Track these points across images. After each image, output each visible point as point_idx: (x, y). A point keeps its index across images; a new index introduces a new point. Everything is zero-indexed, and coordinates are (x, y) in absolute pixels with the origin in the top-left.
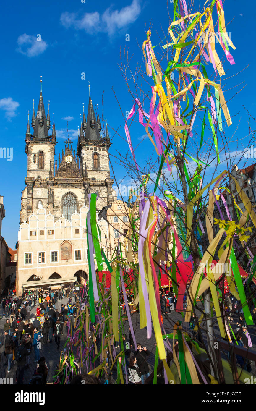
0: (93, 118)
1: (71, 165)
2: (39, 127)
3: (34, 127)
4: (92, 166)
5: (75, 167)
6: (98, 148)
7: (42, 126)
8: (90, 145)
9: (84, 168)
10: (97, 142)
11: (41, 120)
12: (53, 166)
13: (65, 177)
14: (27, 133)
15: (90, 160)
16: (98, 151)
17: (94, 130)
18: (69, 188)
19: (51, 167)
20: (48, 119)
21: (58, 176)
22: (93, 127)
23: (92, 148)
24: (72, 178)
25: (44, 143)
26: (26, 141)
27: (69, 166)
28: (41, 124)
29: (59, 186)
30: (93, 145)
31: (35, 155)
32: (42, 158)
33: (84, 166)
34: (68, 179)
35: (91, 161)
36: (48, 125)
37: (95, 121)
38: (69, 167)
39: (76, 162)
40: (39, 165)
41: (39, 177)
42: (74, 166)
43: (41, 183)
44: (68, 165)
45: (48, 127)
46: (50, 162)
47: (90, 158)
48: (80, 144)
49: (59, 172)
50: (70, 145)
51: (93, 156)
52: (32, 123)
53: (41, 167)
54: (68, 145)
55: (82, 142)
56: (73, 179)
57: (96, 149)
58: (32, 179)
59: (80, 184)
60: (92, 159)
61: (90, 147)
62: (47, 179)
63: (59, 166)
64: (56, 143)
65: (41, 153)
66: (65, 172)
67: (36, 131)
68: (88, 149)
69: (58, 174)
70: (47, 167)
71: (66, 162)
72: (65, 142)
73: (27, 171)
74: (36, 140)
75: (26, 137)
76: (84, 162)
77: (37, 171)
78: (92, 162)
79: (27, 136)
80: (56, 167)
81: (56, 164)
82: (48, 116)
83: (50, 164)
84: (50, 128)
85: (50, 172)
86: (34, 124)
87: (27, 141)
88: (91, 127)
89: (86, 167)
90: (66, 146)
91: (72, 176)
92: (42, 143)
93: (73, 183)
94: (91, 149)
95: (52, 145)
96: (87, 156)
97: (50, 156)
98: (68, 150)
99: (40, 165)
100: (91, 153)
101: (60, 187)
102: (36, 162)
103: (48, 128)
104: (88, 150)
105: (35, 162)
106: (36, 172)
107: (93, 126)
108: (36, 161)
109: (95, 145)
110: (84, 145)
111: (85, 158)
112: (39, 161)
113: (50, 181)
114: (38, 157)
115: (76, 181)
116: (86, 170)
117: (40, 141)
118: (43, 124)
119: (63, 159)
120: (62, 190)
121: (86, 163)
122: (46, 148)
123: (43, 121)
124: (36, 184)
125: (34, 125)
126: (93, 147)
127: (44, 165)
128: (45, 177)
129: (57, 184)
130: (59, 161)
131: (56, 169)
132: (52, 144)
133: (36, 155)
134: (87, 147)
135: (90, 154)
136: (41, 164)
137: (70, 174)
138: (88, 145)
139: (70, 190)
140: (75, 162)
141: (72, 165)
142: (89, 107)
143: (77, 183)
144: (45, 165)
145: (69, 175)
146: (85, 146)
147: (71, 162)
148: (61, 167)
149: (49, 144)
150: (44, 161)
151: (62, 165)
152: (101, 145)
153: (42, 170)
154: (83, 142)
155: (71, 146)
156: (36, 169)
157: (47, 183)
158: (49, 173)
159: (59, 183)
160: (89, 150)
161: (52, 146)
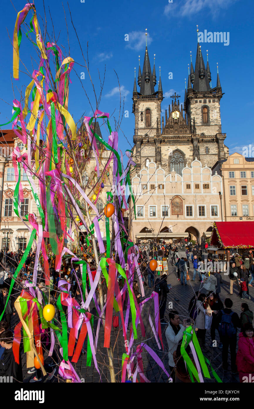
0: (202, 66)
1: (178, 121)
2: (146, 84)
3: (140, 84)
4: (201, 121)
5: (183, 123)
6: (207, 100)
7: (148, 82)
8: (199, 98)
9: (192, 123)
10: (206, 94)
11: (147, 76)
12: (159, 123)
13: (172, 133)
14: (134, 91)
15: (199, 114)
16: (207, 104)
17: (204, 80)
18: (176, 145)
19: (158, 124)
20: (154, 74)
21: (165, 133)
22: (202, 77)
23: (201, 101)
24: (179, 135)
25: (151, 100)
26: (133, 99)
27: (176, 122)
28: (147, 80)
29: (166, 143)
30: (202, 98)
31: (142, 113)
32: (149, 116)
33: (192, 122)
34: (175, 135)
35: (200, 115)
36: (154, 81)
37: (204, 69)
38: (176, 123)
39: (184, 118)
40: (146, 123)
41: (146, 135)
42: (181, 122)
43: (148, 141)
44: (175, 121)
45: (154, 83)
46: (157, 119)
47: (199, 112)
48: (188, 97)
49: (166, 129)
50: (177, 100)
51: (202, 110)
52: (139, 81)
53: (148, 124)
54: (175, 99)
55: (190, 95)
56: (181, 135)
57: (205, 102)
58: (140, 137)
59: (188, 140)
60: (201, 113)
61: (199, 100)
62: (155, 137)
63: (166, 123)
64: (163, 99)
65: (148, 110)
66: (172, 129)
67: (142, 89)
68: (196, 102)
69: (165, 131)
70: (154, 124)
71: (174, 118)
72: (172, 97)
73: (135, 130)
74: (143, 98)
75: (134, 95)
76: (192, 117)
77: (144, 129)
78: (201, 117)
79: (134, 94)
80: (163, 124)
81: (163, 121)
82: (154, 72)
83: (157, 121)
84: (156, 83)
85: (157, 129)
86: (140, 82)
87: (135, 99)
88: (200, 77)
89: (194, 123)
90: (173, 101)
91: (180, 133)
92: (149, 100)
93: (180, 139)
94: (200, 102)
95: (158, 101)
96: (196, 110)
97: (157, 113)
98: (175, 105)
99: (147, 123)
100: (200, 107)
101: (167, 145)
102: (144, 120)
103: (154, 84)
104: (196, 104)
105: (142, 120)
106: (143, 130)
107: (202, 75)
108: (143, 119)
109: (204, 97)
110: (192, 98)
111: (193, 113)
112: (146, 119)
113: (157, 138)
114: (145, 115)
115: (184, 137)
116: (194, 126)
117: (147, 98)
118: (149, 80)
119: (170, 115)
120: (169, 147)
121: (194, 118)
122: (153, 105)
123: (149, 77)
124: (144, 142)
125: (140, 83)
126: (202, 100)
127: (151, 122)
128: (152, 135)
129: (164, 141)
130: (166, 117)
131: (163, 126)
132: (159, 100)
133: (143, 113)
134: (195, 100)
135: (199, 107)
136: (148, 122)
137: (177, 131)
138: (196, 98)
139: (177, 147)
140: (183, 117)
141: (180, 121)
142: (197, 55)
143: (185, 139)
144: (152, 122)
145: (176, 132)
146: (193, 100)
147: (179, 118)
148: (168, 124)
149: (155, 101)
150: (150, 119)
151: (169, 121)
152: (211, 97)
153: (150, 127)
154: (191, 95)
155: (178, 100)
156: (143, 127)
157: (154, 141)
158: (156, 131)
159: (166, 140)
160: (198, 104)
161: (159, 102)
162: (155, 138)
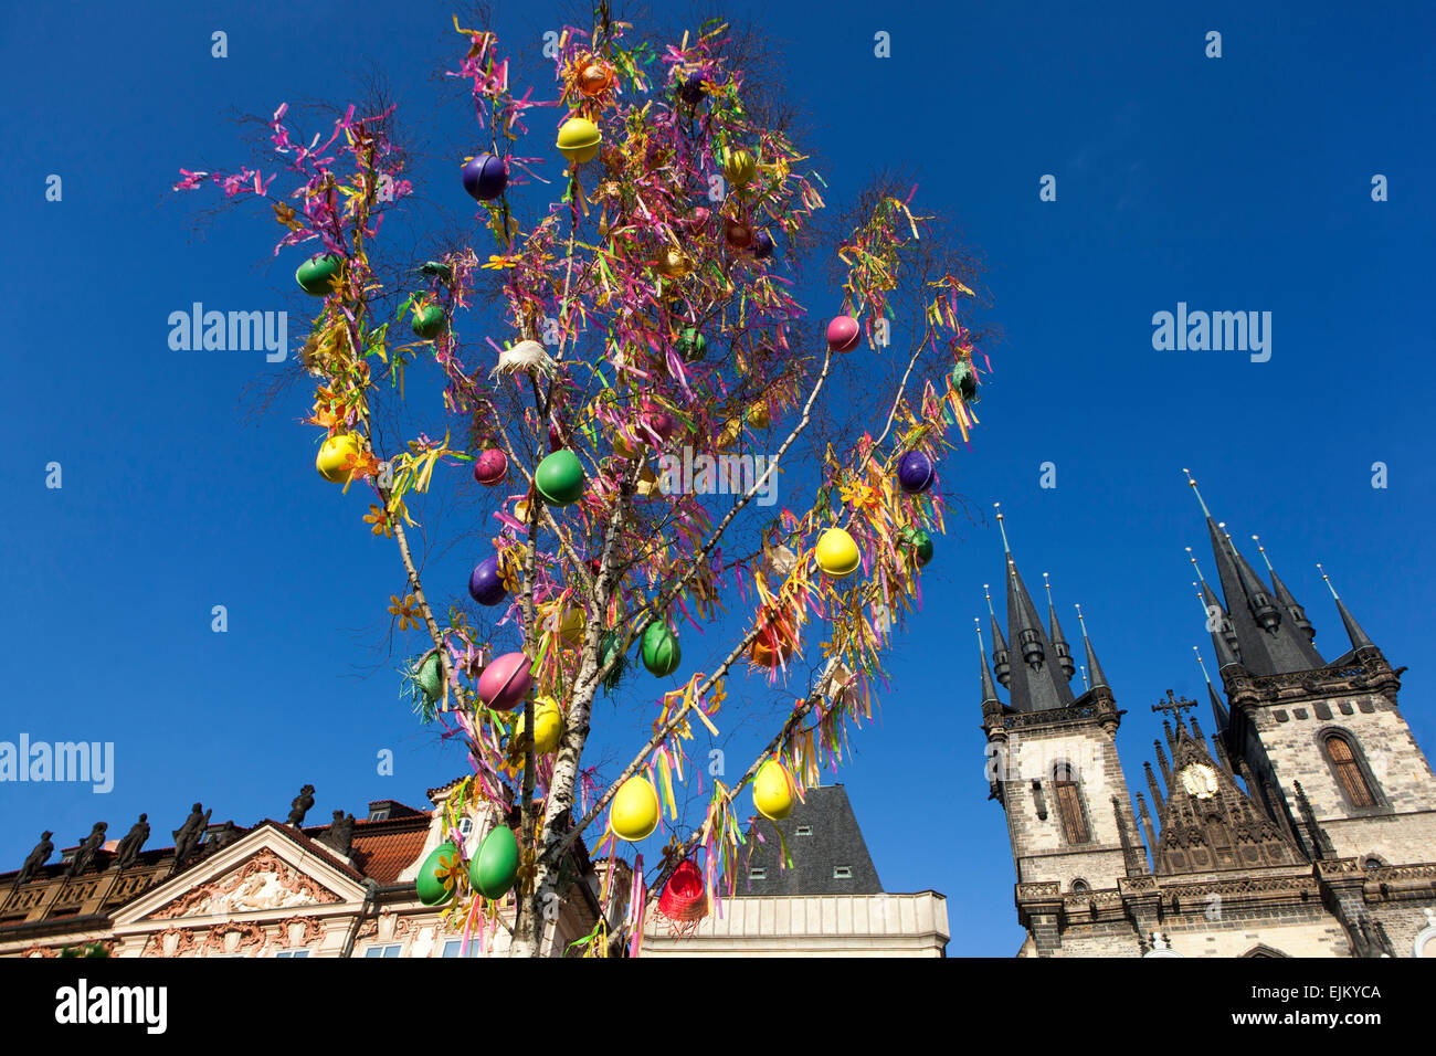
0: (1253, 585)
1: (1221, 805)
2: (1030, 672)
3: (1008, 678)
4: (1340, 798)
5: (1248, 815)
6: (1333, 705)
7: (1040, 666)
8: (1289, 699)
9: (1295, 813)
10: (1317, 679)
11: (1031, 641)
12: (1130, 825)
13: (1207, 868)
14: (985, 698)
15: (1312, 766)
16: (1338, 720)
17: (1282, 633)
18: (1248, 925)
19: (1121, 825)
20: (1057, 637)
21: (1168, 869)
22: (1271, 622)
23: (1303, 710)
24: (1249, 874)
25: (1067, 727)
26: (987, 731)
27: (1212, 812)
28: (1035, 658)
29: (1190, 920)
30: (1301, 698)
31: (1037, 786)
32: (1073, 794)
33: (1292, 805)
34: (1225, 877)
35: (1322, 771)
36: (1064, 661)
37: (1268, 595)
38: (1211, 817)
39: (1245, 791)
40: (1064, 828)
41: (1079, 884)
42: (1235, 810)
43: (1094, 912)
44: (1203, 809)
45: (1064, 667)
46: (1116, 802)
47: (1313, 755)
48: (1236, 700)
49: (1170, 851)
50: (1186, 718)
51: (1321, 749)
52: (997, 667)
53: (1078, 834)
54: (1177, 717)
55: (1242, 691)
56: (1257, 874)
57: (1324, 714)
58: (1049, 891)
59: (1305, 896)
60: (1321, 762)
61: (1289, 709)
62: (1123, 886)
63: (1163, 819)
64: (1119, 717)
65: (1066, 780)
66: (1201, 847)
67: (1021, 691)
68: (1282, 718)
69: (1170, 861)
70: (1105, 830)
71: (1193, 797)
72: (1159, 709)
73: (1018, 860)
74: (1028, 723)
75: (986, 715)
76: (1285, 782)
77: (1063, 855)
78: (1331, 778)
79: (989, 710)
80: (1150, 827)
81: (1144, 813)
82: (1056, 629)
83: (1118, 813)
84: (1072, 670)
85: (1126, 849)
86: (1005, 668)
87: (994, 731)
88: (1260, 624)
89: (1305, 806)
90: (1166, 723)
91: (1247, 863)
92: (1057, 728)
93: (1260, 895)
94: (1301, 715)
95: (1100, 729)
96: (1291, 751)
97: (1108, 779)
98: (1185, 741)
99: (1069, 829)
100: (1309, 736)
101: (1198, 927)
102: (1050, 816)
103: (1065, 672)
104: (1284, 725)
105: (1043, 816)
106: (1058, 859)
107: (1266, 616)
108: (1049, 809)
109: (1311, 693)
110: (1255, 704)
111: (1282, 764)
112: (1061, 811)
113: (1137, 893)
114: (1051, 793)
115: (1274, 883)
116: (1311, 823)
117: (1046, 721)
118: (1042, 656)
119: (1173, 784)
120: (1210, 939)
121: (1297, 784)
123: (1039, 643)
124: (1073, 920)
125: (1007, 673)
126: (1309, 707)
127: (1086, 823)
128: (1105, 879)
129: (1176, 907)
130: (1157, 795)
131: (1153, 834)
132: (1101, 725)
133: (1043, 784)
134: (1272, 709)
135: (1302, 739)
136: (1074, 824)
137: (1230, 855)
138: (1275, 701)
139: (1256, 936)
140: (1239, 790)
141: (1228, 808)
142: (1218, 555)
143: (1283, 892)
144: (1094, 821)
145: (1227, 860)
146: (1262, 709)
147: (1218, 795)
148: (1171, 823)
149: (1088, 729)
150: (1082, 808)
151: (1175, 812)
152: (1344, 690)
153: (1086, 847)
154: (1246, 691)
155: (1193, 719)
156: (1056, 847)
157: (1125, 907)
158: (1121, 861)
159: (1183, 901)
160: (1293, 722)
161: (1105, 735)
162: (1126, 890)
